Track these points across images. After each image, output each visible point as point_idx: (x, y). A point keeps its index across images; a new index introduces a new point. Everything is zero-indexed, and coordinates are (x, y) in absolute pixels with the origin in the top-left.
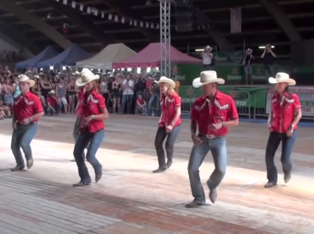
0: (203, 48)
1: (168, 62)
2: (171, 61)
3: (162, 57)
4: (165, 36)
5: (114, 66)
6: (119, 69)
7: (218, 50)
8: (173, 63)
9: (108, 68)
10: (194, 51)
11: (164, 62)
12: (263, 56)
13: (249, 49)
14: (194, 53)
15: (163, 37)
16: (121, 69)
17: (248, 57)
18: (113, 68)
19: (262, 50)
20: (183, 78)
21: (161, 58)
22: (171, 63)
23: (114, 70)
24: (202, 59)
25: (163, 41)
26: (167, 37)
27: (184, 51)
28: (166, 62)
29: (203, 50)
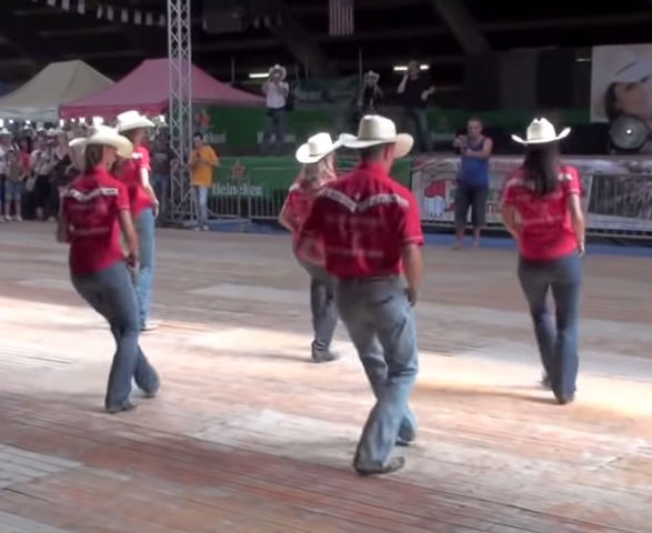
0: (266, 71)
1: (185, 104)
2: (193, 99)
3: (172, 90)
4: (180, 42)
5: (63, 114)
6: (73, 120)
7: (302, 75)
8: (197, 106)
9: (50, 116)
10: (247, 78)
11: (176, 102)
12: (401, 88)
13: (371, 73)
14: (245, 83)
15: (175, 44)
16: (77, 121)
17: (369, 91)
18: (61, 117)
19: (401, 74)
20: (222, 138)
21: (170, 93)
22: (193, 104)
23: (62, 123)
24: (264, 95)
25: (175, 56)
26: (184, 44)
27: (223, 78)
28: (181, 104)
29: (266, 75)
